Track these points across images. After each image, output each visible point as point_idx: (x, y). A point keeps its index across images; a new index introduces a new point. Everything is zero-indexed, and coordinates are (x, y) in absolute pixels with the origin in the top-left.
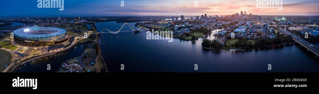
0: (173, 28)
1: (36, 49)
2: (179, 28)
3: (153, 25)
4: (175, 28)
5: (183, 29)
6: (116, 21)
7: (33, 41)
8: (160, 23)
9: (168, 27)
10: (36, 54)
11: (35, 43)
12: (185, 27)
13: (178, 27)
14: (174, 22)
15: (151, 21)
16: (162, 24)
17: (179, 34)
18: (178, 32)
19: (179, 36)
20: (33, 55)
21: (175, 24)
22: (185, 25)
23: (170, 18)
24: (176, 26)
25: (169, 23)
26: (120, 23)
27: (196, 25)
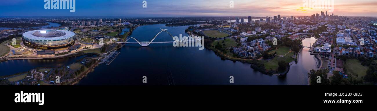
0: (239, 39)
1: (31, 51)
2: (250, 39)
3: (211, 31)
4: (241, 39)
5: (256, 40)
6: (166, 24)
7: (30, 42)
8: (221, 26)
9: (231, 36)
10: (25, 55)
11: (31, 45)
12: (259, 38)
13: (246, 37)
14: (239, 26)
15: (210, 23)
16: (222, 28)
17: (250, 55)
18: (247, 49)
19: (251, 58)
20: (23, 55)
21: (241, 30)
22: (258, 33)
23: (233, 20)
24: (243, 33)
25: (232, 28)
26: (170, 26)
27: (272, 31)
